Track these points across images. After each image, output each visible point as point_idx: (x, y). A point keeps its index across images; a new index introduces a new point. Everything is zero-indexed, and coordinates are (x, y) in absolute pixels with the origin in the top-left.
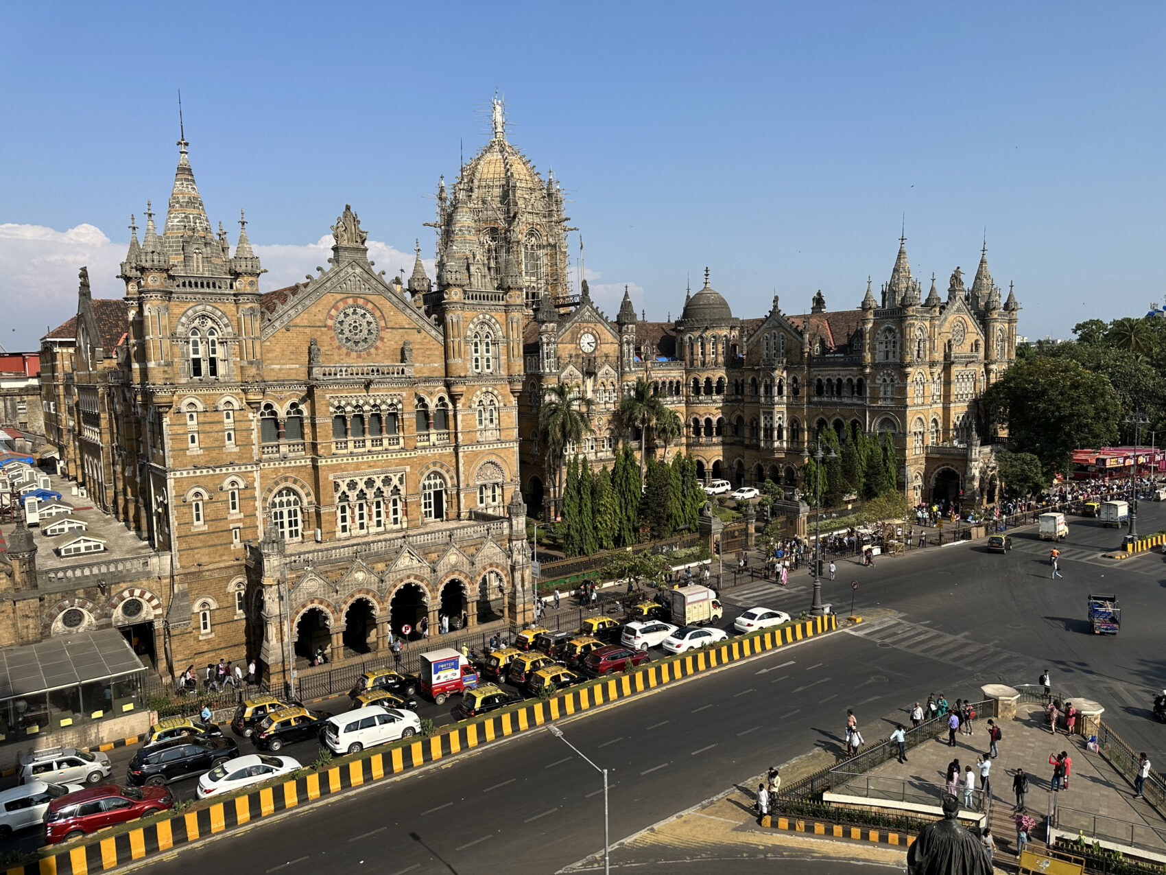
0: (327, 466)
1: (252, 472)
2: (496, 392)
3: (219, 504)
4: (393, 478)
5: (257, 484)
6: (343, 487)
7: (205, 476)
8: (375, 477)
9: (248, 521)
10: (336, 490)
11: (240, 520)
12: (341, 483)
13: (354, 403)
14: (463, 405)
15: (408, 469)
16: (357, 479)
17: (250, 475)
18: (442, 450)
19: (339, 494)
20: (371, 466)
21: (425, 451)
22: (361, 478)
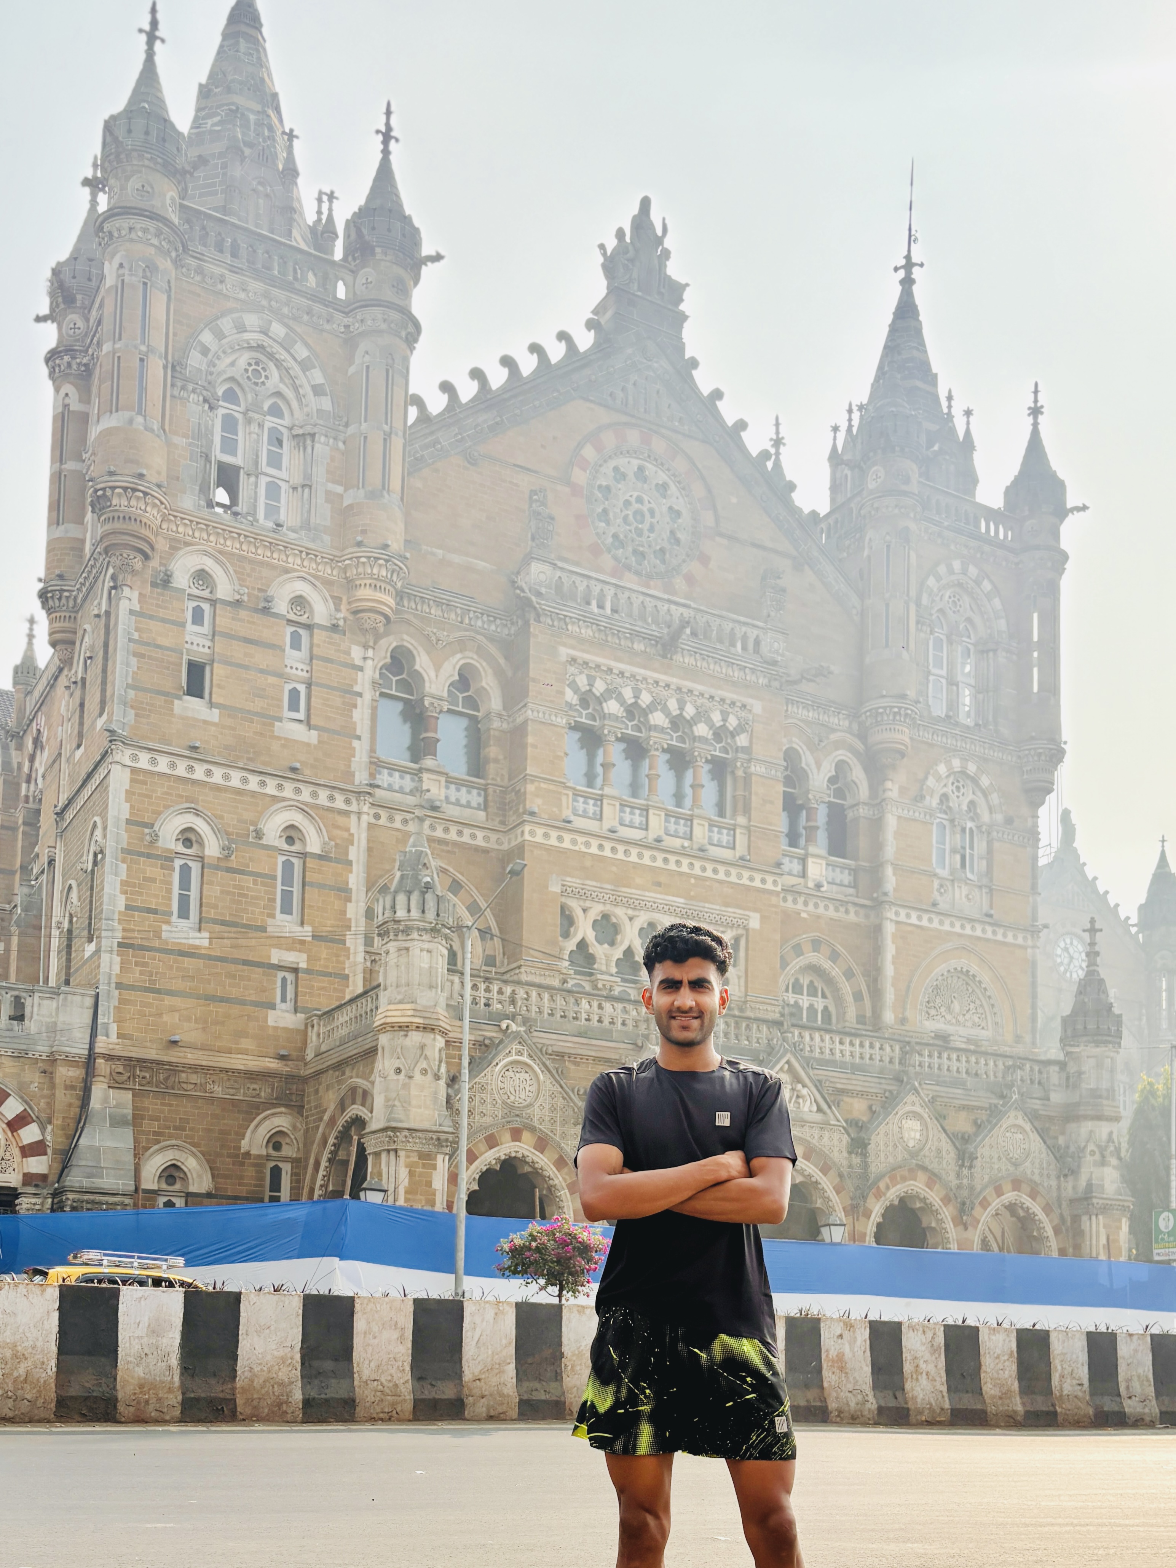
0: (549, 849)
1: (346, 813)
2: (985, 781)
3: (248, 881)
5: (357, 854)
6: (584, 929)
7: (217, 788)
9: (324, 951)
10: (566, 935)
11: (298, 944)
12: (578, 913)
13: (628, 694)
14: (903, 790)
16: (620, 913)
17: (341, 820)
18: (837, 910)
19: (571, 945)
20: (659, 884)
21: (795, 901)
22: (630, 912)
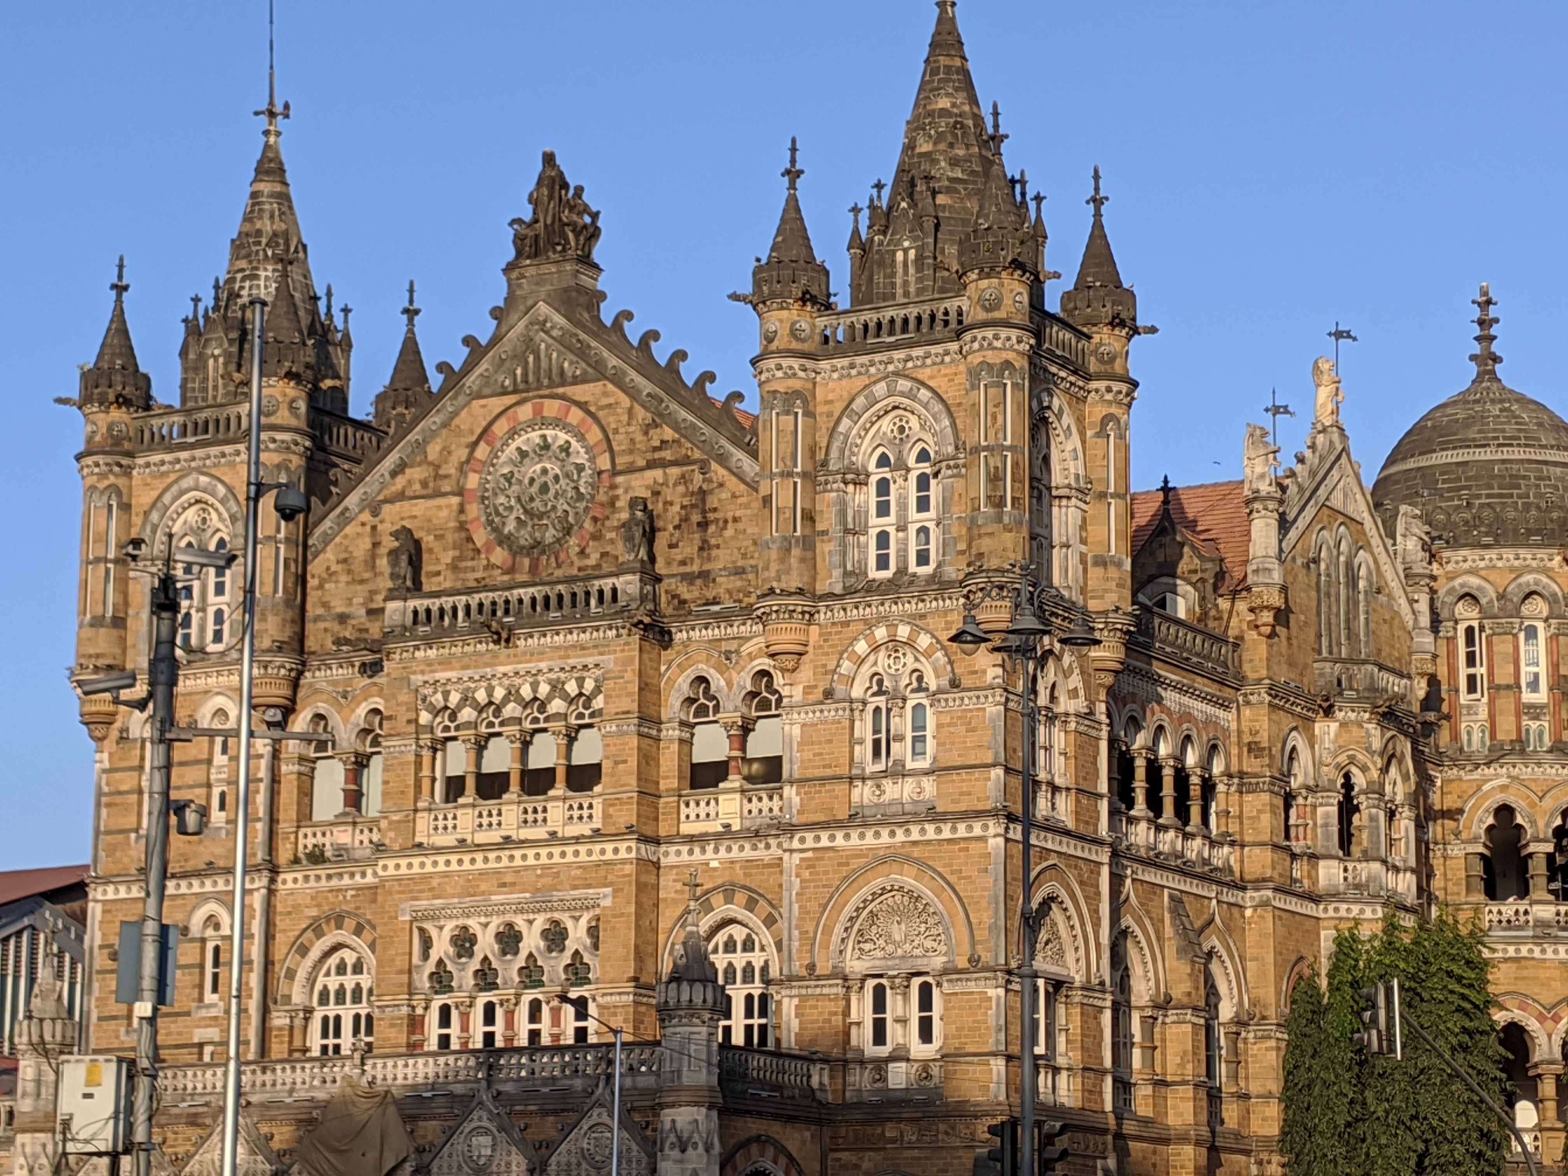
0: (398, 879)
1: (250, 892)
4: (569, 924)
6: (442, 947)
8: (520, 922)
10: (426, 956)
11: (212, 1021)
12: (434, 933)
13: (481, 696)
15: (606, 898)
16: (473, 924)
18: (755, 848)
19: (430, 966)
20: (504, 885)
21: (703, 851)
22: (483, 920)
